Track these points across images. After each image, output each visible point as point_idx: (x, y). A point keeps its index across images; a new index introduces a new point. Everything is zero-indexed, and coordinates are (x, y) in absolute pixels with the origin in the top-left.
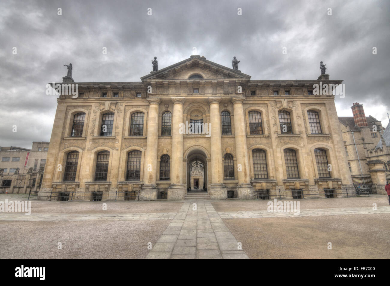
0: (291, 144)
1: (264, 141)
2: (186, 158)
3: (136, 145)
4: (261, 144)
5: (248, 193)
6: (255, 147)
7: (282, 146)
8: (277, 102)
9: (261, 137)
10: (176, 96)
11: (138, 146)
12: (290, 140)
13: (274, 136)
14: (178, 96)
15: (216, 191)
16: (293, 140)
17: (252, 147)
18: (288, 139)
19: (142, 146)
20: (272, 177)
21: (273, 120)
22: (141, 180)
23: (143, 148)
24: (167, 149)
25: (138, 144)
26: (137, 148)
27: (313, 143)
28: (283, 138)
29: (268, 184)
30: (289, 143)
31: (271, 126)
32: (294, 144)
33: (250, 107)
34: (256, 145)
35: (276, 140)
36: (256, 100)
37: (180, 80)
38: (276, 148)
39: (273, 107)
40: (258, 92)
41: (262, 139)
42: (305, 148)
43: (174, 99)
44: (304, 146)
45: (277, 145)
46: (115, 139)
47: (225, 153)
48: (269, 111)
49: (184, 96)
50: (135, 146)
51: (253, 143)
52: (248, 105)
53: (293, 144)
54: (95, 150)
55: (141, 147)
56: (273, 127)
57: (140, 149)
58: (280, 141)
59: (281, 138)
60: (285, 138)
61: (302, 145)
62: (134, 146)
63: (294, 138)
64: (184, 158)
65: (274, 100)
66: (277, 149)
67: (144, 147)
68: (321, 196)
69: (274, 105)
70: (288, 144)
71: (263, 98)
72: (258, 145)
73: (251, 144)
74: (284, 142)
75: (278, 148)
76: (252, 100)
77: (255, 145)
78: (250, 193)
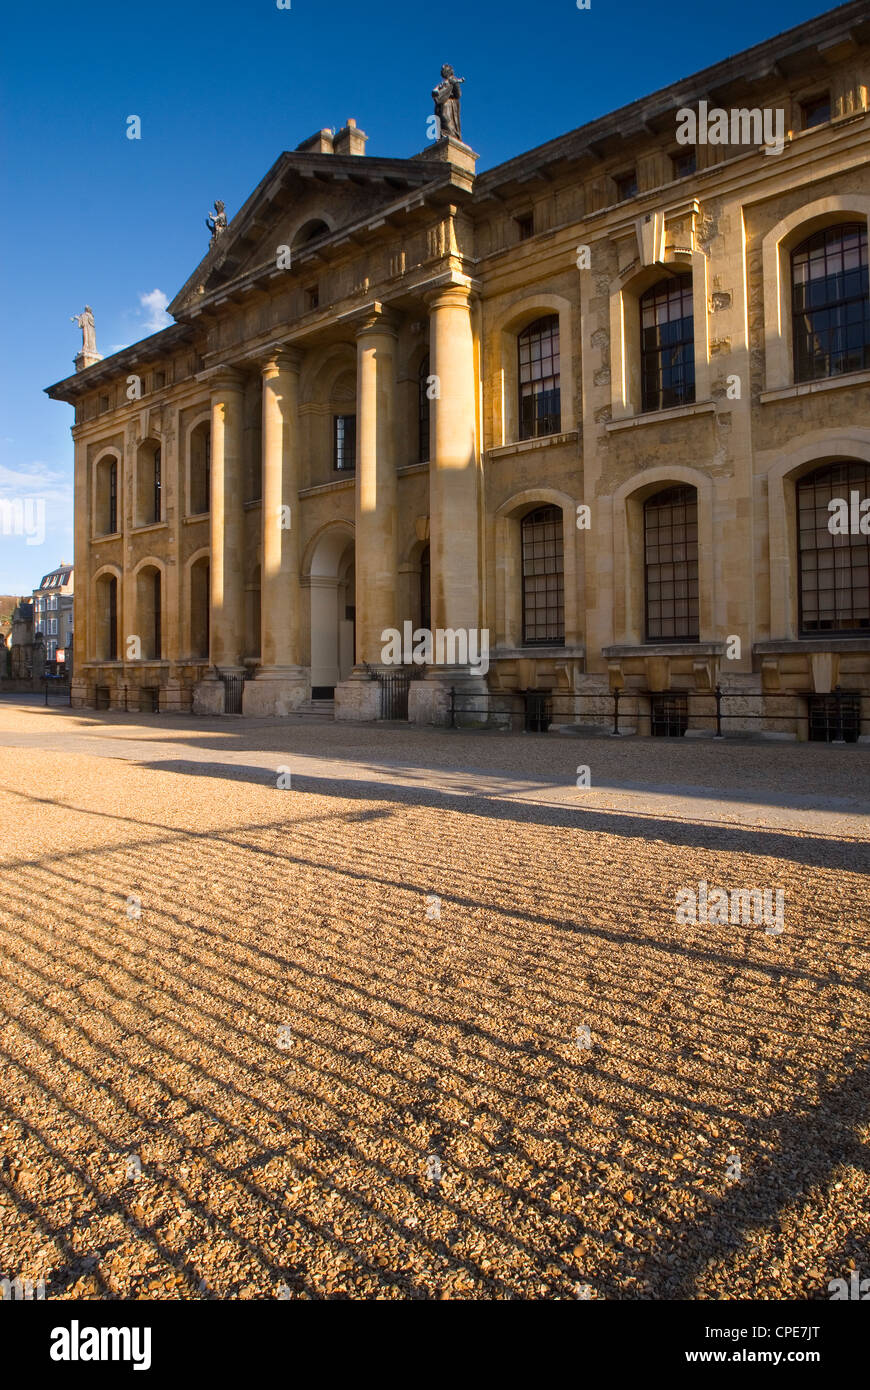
0: (666, 463)
1: (558, 462)
4: (542, 484)
6: (517, 500)
7: (623, 480)
8: (620, 243)
9: (542, 449)
10: (261, 341)
12: (663, 442)
13: (592, 433)
14: (267, 339)
16: (676, 441)
17: (506, 503)
18: (653, 435)
20: (570, 633)
21: (597, 349)
27: (788, 439)
28: (629, 437)
29: (544, 668)
30: (658, 458)
31: (587, 382)
32: (681, 462)
33: (514, 303)
34: (526, 488)
35: (598, 453)
36: (530, 260)
37: (250, 280)
38: (598, 494)
39: (602, 278)
40: (541, 211)
41: (549, 454)
42: (733, 475)
43: (254, 357)
44: (729, 463)
45: (604, 479)
46: (165, 528)
47: (414, 540)
48: (585, 305)
49: (283, 336)
51: (513, 484)
52: (506, 298)
53: (676, 464)
54: (137, 569)
56: (596, 385)
58: (618, 457)
59: (623, 437)
60: (641, 434)
61: (718, 460)
63: (682, 425)
65: (604, 233)
66: (600, 498)
68: (771, 728)
69: (606, 263)
70: (653, 466)
71: (560, 238)
72: (534, 487)
73: (504, 488)
74: (636, 459)
75: (607, 492)
76: (516, 266)
77: (518, 491)
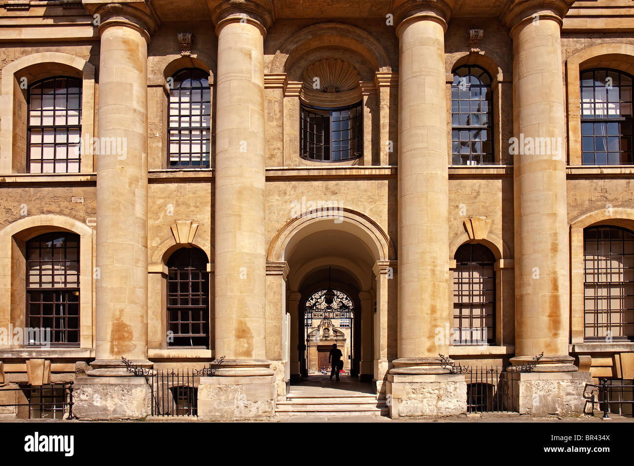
2: (282, 260)
3: (54, 207)
4: (626, 204)
5: (562, 393)
6: (597, 215)
9: (629, 176)
11: (61, 213)
15: (415, 386)
17: (584, 217)
19: (82, 214)
22: (85, 342)
23: (84, 221)
24: (195, 226)
25: (64, 204)
26: (59, 221)
47: (463, 239)
50: (49, 212)
51: (590, 201)
55: (75, 217)
57: (73, 226)
62: (43, 213)
64: (273, 259)
67: (88, 219)
72: (614, 206)
73: (582, 205)
77: (600, 207)
78: (568, 394)
